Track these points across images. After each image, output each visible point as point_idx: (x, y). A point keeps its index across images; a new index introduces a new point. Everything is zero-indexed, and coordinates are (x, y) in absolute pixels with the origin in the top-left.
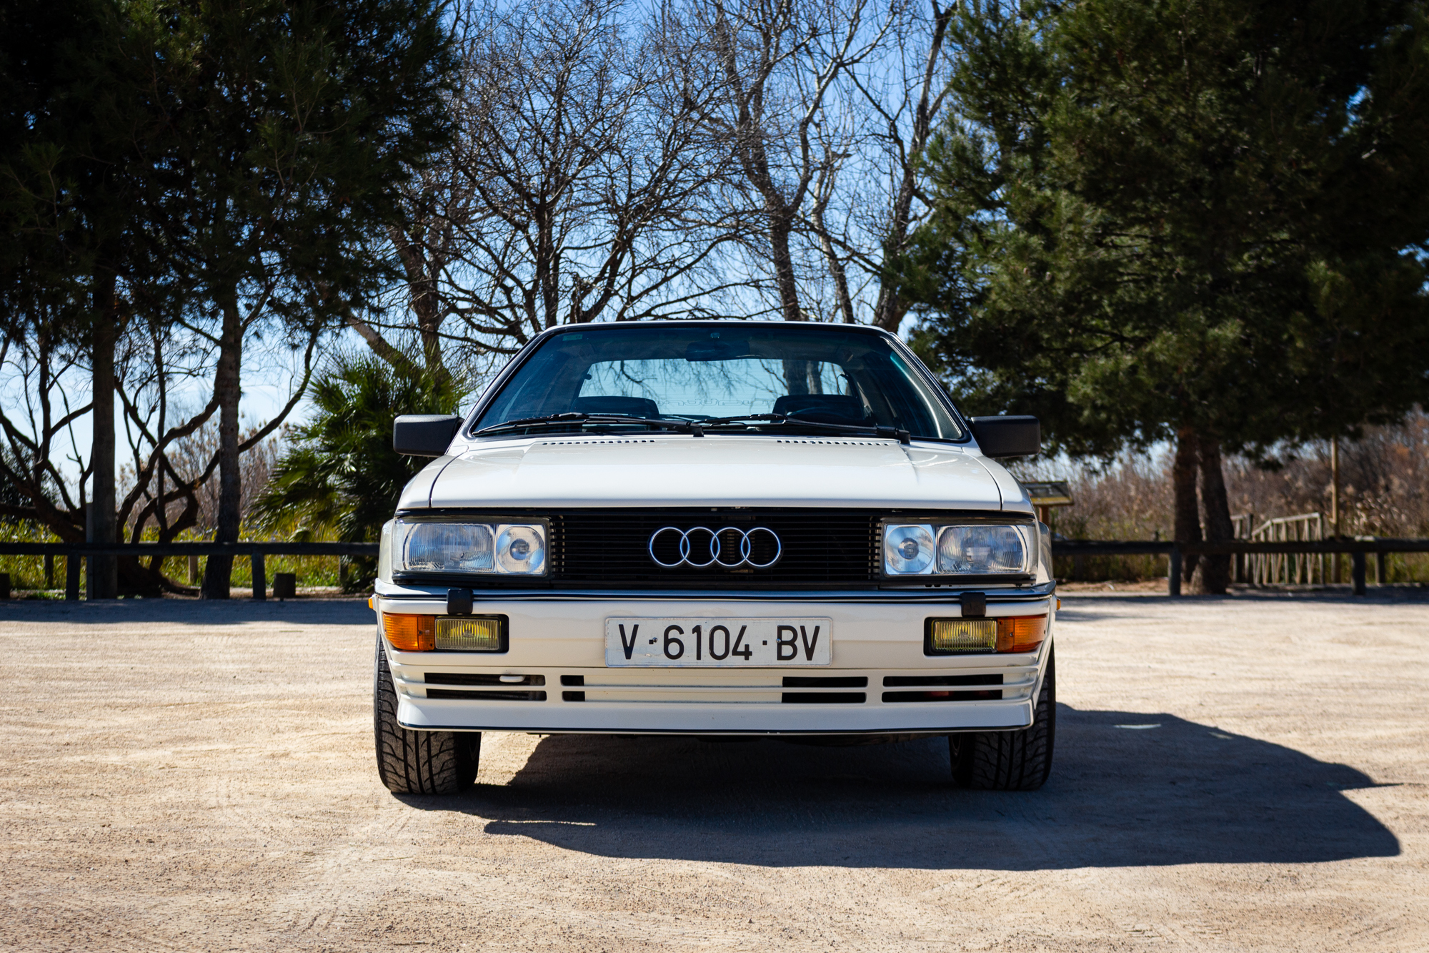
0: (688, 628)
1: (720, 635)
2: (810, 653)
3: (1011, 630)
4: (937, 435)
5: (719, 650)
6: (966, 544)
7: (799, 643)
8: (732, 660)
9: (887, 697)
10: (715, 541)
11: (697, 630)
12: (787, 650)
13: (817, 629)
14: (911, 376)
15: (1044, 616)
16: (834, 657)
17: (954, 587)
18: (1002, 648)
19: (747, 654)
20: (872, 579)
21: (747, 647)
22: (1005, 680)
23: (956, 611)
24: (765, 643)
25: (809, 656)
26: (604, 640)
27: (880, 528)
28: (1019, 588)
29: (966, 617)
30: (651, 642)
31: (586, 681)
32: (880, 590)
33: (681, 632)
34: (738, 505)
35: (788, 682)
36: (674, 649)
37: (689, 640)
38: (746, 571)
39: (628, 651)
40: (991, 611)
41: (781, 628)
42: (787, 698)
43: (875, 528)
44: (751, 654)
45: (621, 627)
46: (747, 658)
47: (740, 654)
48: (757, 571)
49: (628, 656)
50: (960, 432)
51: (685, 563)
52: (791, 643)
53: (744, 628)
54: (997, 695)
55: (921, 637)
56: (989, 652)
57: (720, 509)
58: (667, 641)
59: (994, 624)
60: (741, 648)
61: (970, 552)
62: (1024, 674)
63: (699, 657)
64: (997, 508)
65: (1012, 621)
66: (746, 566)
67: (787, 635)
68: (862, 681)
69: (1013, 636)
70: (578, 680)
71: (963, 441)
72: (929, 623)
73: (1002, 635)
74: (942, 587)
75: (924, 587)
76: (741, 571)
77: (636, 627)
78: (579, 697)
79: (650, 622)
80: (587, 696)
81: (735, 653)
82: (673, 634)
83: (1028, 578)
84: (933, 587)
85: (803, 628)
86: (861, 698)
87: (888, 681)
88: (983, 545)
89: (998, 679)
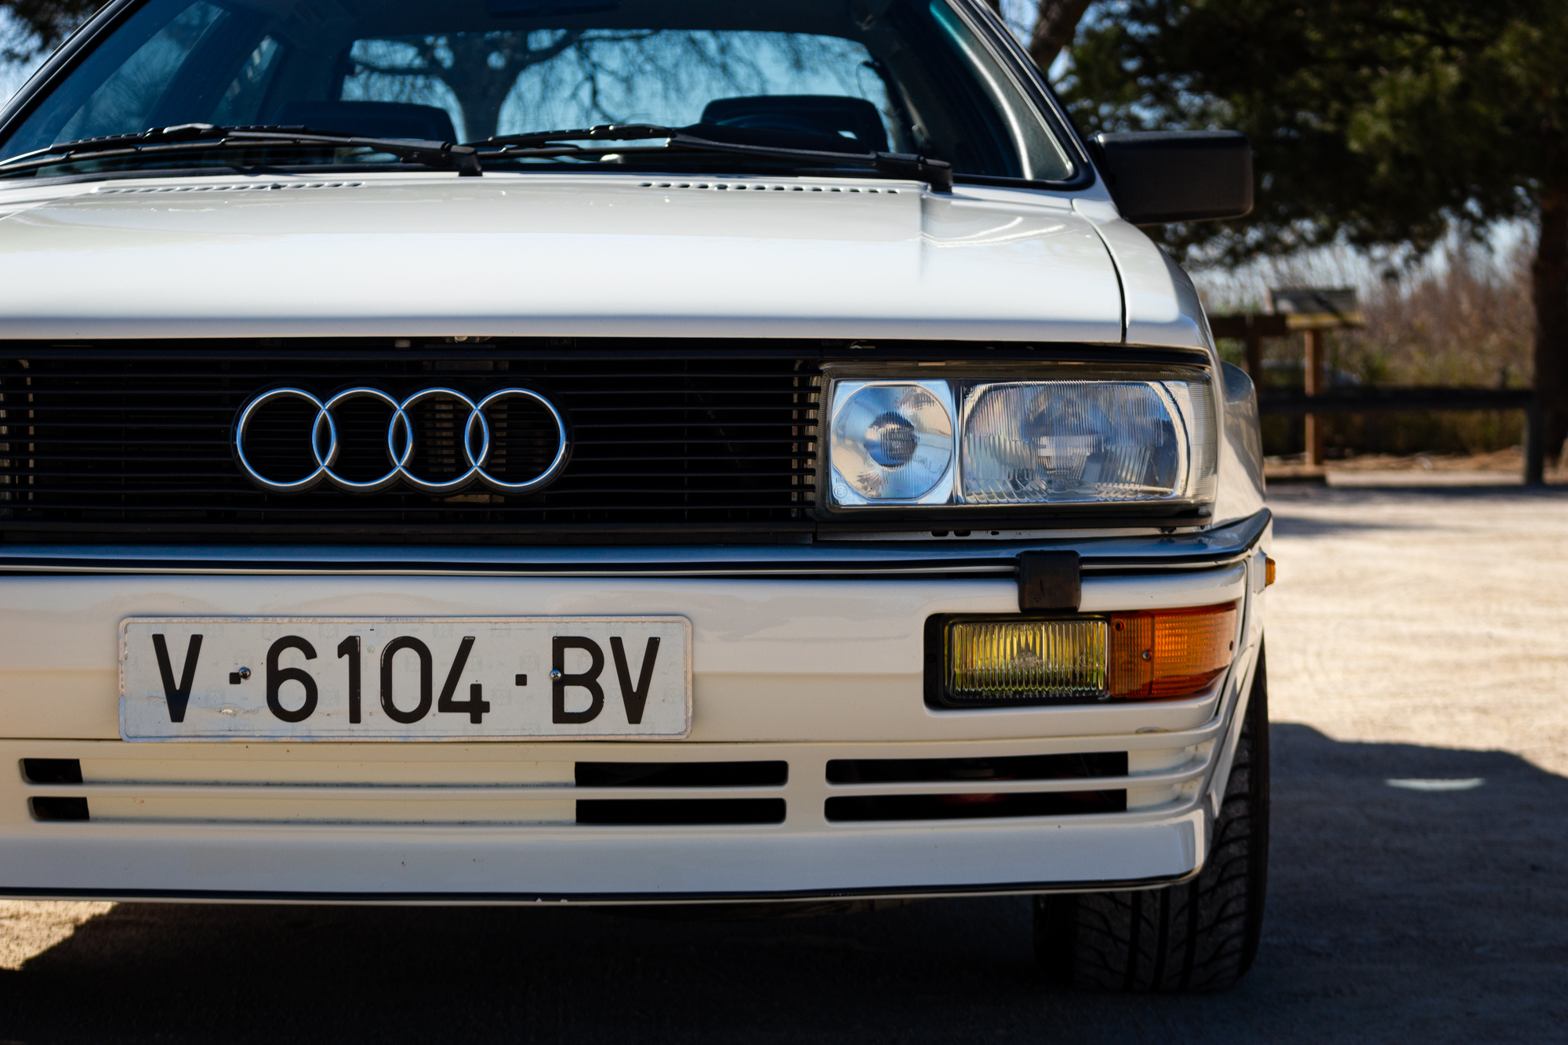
0: (326, 642)
1: (406, 663)
2: (635, 706)
3: (1145, 643)
4: (1019, 171)
5: (407, 697)
6: (1035, 427)
7: (609, 679)
8: (437, 722)
9: (838, 810)
10: (400, 422)
11: (350, 648)
12: (577, 699)
13: (653, 644)
14: (971, 45)
15: (1229, 606)
16: (696, 715)
17: (1004, 535)
18: (1121, 688)
19: (477, 707)
20: (803, 518)
21: (476, 689)
22: (1132, 766)
23: (1003, 598)
24: (521, 680)
25: (635, 714)
26: (116, 674)
27: (817, 389)
28: (1167, 538)
29: (1028, 614)
30: (235, 678)
31: (86, 771)
32: (818, 544)
33: (310, 653)
34: (461, 333)
35: (587, 774)
36: (292, 695)
37: (331, 673)
38: (485, 498)
39: (178, 701)
40: (1095, 597)
41: (561, 644)
42: (588, 814)
43: (806, 388)
44: (486, 707)
45: (159, 641)
46: (476, 719)
47: (460, 707)
48: (511, 497)
49: (177, 714)
50: (1069, 166)
51: (324, 480)
52: (589, 680)
53: (467, 645)
54: (1115, 802)
55: (919, 666)
56: (1091, 699)
57: (417, 343)
58: (276, 677)
59: (1102, 628)
60: (462, 694)
61: (1048, 448)
62: (1183, 749)
63: (355, 716)
64: (1113, 338)
65: (1147, 621)
66: (477, 485)
67: (577, 661)
68: (776, 772)
69: (1150, 659)
70: (68, 771)
71: (1075, 186)
72: (937, 628)
73: (1123, 656)
74: (975, 535)
75: (928, 536)
76: (472, 498)
77: (196, 642)
78: (76, 811)
79: (233, 628)
80: (93, 808)
81: (447, 705)
82: (290, 658)
83: (1194, 512)
84: (951, 536)
85: (617, 643)
86: (773, 812)
87: (838, 771)
88: (1078, 431)
89: (1115, 763)
